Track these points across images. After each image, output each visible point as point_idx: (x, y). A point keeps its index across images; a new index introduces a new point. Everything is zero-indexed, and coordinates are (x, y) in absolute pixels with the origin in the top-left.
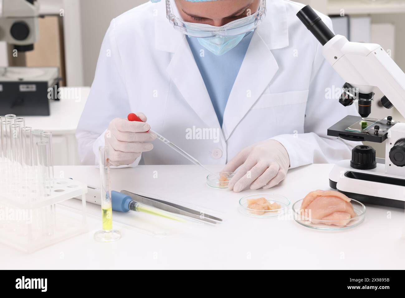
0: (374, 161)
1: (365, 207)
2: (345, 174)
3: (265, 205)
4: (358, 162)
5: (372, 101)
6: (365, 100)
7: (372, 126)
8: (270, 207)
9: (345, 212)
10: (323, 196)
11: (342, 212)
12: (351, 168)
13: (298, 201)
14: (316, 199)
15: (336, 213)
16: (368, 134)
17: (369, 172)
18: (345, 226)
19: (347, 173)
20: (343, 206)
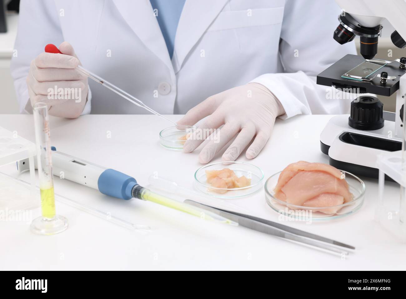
0: (381, 119)
1: (364, 185)
2: (340, 136)
3: (229, 180)
4: (359, 120)
5: (379, 36)
6: (369, 36)
7: (377, 73)
8: (236, 182)
9: (336, 194)
10: (306, 171)
11: (332, 193)
12: (349, 128)
13: (274, 175)
14: (297, 175)
15: (322, 195)
16: (372, 84)
17: (372, 133)
18: (335, 215)
19: (343, 135)
20: (334, 186)
